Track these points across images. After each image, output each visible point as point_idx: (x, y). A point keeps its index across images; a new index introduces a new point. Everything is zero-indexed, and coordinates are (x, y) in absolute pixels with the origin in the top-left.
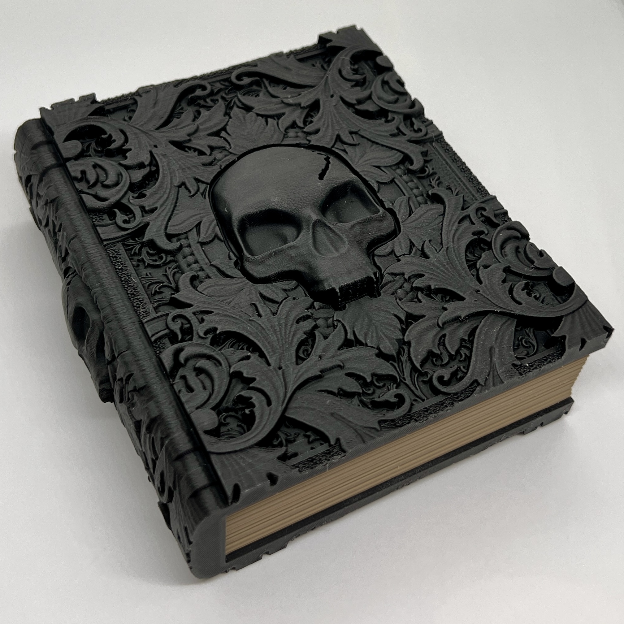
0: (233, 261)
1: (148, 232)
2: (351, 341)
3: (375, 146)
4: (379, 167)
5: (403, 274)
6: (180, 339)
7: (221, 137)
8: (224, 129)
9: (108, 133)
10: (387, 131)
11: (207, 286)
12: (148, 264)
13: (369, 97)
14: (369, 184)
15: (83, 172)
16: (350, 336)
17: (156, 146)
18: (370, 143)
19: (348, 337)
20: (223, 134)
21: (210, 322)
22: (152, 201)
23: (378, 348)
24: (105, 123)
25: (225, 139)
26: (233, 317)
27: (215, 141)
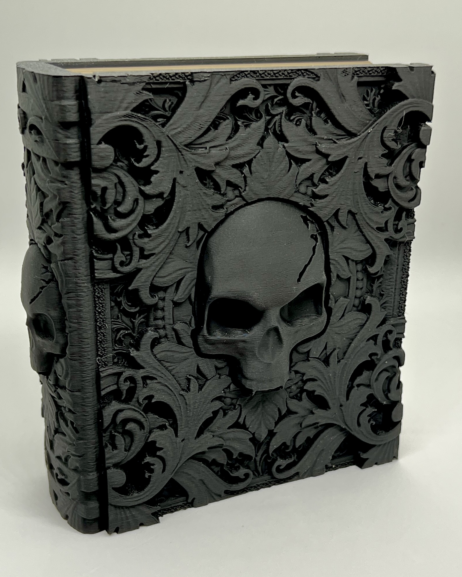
0: (191, 328)
1: (137, 281)
2: (239, 423)
3: (359, 233)
4: (347, 259)
5: (303, 374)
6: (123, 399)
7: (242, 173)
8: (250, 163)
9: (145, 144)
10: (377, 223)
11: (162, 350)
12: (124, 308)
13: (387, 176)
14: (331, 276)
15: (104, 190)
16: (241, 421)
17: (181, 172)
18: (357, 228)
19: (239, 421)
20: (246, 170)
21: (151, 389)
22: (152, 245)
23: (253, 434)
24: (147, 128)
25: (245, 177)
26: (169, 388)
27: (235, 177)
